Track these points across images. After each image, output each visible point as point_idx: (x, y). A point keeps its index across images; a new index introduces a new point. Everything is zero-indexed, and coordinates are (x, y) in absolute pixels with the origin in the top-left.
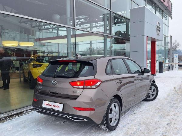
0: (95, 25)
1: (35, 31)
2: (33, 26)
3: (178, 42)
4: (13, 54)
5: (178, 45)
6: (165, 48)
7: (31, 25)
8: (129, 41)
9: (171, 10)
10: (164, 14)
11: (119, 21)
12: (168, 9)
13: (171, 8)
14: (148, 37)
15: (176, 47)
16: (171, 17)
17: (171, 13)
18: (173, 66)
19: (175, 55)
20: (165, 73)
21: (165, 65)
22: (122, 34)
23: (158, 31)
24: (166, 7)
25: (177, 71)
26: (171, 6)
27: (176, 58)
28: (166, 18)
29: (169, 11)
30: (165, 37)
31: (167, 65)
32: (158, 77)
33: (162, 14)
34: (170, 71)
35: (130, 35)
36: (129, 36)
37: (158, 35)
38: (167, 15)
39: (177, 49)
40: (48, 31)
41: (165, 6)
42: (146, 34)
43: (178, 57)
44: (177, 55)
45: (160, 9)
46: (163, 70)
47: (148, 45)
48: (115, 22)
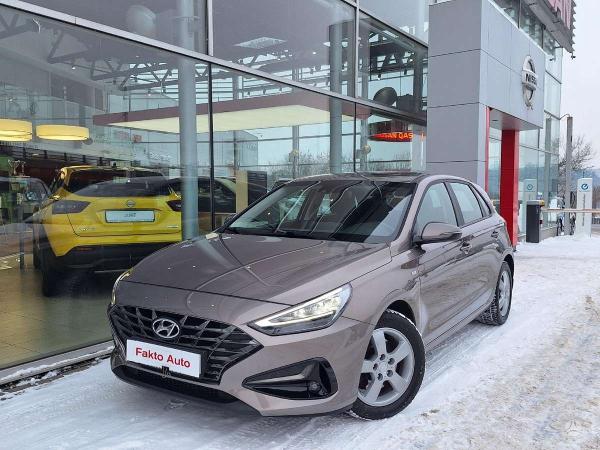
0: (309, 75)
1: (104, 93)
2: (96, 73)
3: (586, 141)
4: (17, 170)
5: (587, 151)
6: (548, 157)
7: (92, 73)
8: (423, 128)
9: (572, 27)
10: (545, 41)
11: (391, 62)
12: (560, 21)
13: (572, 20)
14: (491, 109)
15: (580, 159)
16: (571, 51)
17: (572, 35)
18: (574, 220)
19: (581, 181)
20: (548, 244)
21: (546, 215)
22: (399, 99)
23: (528, 93)
24: (555, 14)
25: (587, 237)
26: (573, 12)
27: (583, 192)
28: (552, 52)
29: (566, 28)
30: (548, 121)
31: (553, 217)
32: (524, 258)
33: (541, 38)
34: (564, 238)
35: (426, 104)
36: (424, 108)
37: (528, 105)
38: (557, 45)
39: (585, 165)
40: (149, 92)
41: (552, 9)
42: (485, 100)
43: (590, 188)
44: (589, 181)
45: (534, 19)
46: (541, 234)
47: (491, 145)
48: (380, 65)
